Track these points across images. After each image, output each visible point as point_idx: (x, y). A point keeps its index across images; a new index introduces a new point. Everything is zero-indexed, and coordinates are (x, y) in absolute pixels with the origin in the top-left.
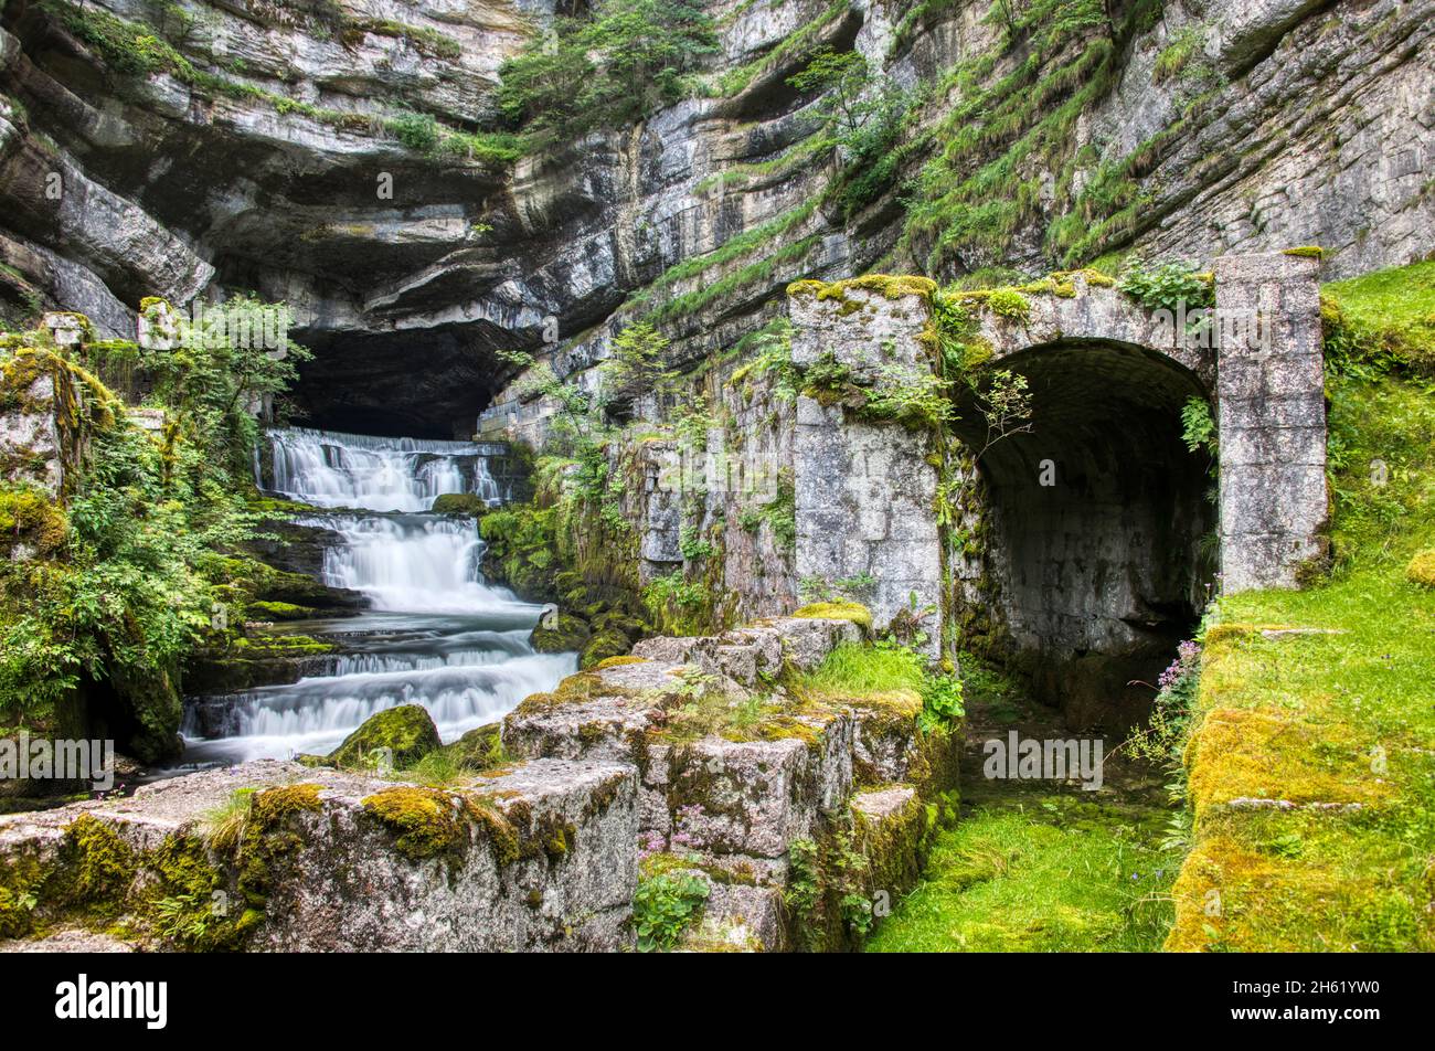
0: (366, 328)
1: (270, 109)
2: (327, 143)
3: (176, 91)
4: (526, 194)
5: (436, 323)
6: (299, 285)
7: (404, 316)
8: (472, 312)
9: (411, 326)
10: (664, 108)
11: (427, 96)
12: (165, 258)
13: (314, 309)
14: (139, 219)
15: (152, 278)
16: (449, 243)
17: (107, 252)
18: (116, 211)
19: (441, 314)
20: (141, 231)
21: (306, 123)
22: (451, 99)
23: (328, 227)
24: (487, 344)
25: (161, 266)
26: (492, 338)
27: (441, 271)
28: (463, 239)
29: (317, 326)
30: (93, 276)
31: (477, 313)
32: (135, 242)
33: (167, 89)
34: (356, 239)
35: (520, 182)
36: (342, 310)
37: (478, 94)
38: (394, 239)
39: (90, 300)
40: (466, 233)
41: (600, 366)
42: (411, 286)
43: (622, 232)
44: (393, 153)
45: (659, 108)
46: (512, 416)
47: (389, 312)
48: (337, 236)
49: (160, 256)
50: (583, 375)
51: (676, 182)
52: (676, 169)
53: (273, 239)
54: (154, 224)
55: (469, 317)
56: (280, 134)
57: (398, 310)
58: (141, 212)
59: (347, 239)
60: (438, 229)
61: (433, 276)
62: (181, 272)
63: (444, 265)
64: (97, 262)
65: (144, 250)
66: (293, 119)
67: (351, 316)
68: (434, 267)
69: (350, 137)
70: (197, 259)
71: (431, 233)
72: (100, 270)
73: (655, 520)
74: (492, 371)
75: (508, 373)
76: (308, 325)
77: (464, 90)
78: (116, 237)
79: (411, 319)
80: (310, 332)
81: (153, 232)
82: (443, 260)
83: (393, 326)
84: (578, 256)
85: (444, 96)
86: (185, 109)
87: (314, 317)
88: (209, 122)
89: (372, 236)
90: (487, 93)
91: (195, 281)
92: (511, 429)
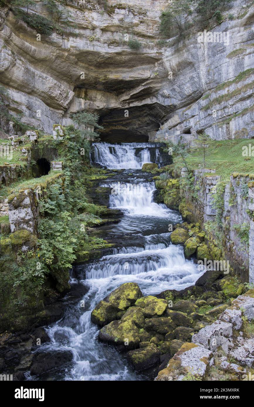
0: (121, 107)
1: (87, 40)
2: (105, 50)
3: (58, 38)
4: (169, 61)
5: (142, 104)
6: (100, 95)
7: (132, 102)
8: (153, 100)
9: (134, 106)
10: (216, 26)
11: (136, 29)
12: (59, 92)
13: (105, 102)
14: (51, 81)
15: (56, 98)
16: (145, 79)
17: (43, 92)
18: (44, 79)
19: (143, 101)
20: (52, 85)
21: (98, 44)
22: (144, 29)
23: (107, 77)
24: (158, 110)
25: (58, 94)
26: (160, 108)
27: (143, 88)
28: (150, 77)
29: (106, 107)
30: (39, 100)
31: (154, 100)
32: (50, 88)
33: (55, 38)
34: (116, 80)
35: (167, 57)
36: (113, 101)
37: (153, 26)
38: (128, 79)
39: (39, 108)
40: (151, 75)
41: (195, 117)
42: (134, 93)
43: (201, 72)
44: (126, 51)
45: (215, 26)
46: (166, 133)
47: (128, 101)
48: (110, 79)
49: (58, 91)
50: (189, 121)
51: (220, 53)
52: (220, 48)
53: (91, 81)
54: (55, 82)
55: (152, 102)
56: (91, 49)
57: (131, 101)
58: (52, 78)
59: (114, 80)
60: (141, 75)
61: (140, 90)
62: (65, 95)
63: (144, 86)
64: (39, 95)
65: (53, 90)
66: (95, 43)
67: (116, 103)
68: (141, 87)
69: (112, 47)
70: (69, 90)
71: (140, 76)
72: (41, 97)
73: (209, 202)
74: (160, 118)
75: (165, 119)
76: (103, 107)
77: (148, 25)
78: (45, 87)
79: (134, 103)
80: (103, 109)
81: (55, 84)
82: (143, 84)
83: (129, 106)
84: (187, 81)
85: (142, 29)
86: (61, 44)
87: (105, 104)
88: (69, 47)
89: (121, 78)
90: (156, 25)
91: (69, 97)
92: (166, 138)
